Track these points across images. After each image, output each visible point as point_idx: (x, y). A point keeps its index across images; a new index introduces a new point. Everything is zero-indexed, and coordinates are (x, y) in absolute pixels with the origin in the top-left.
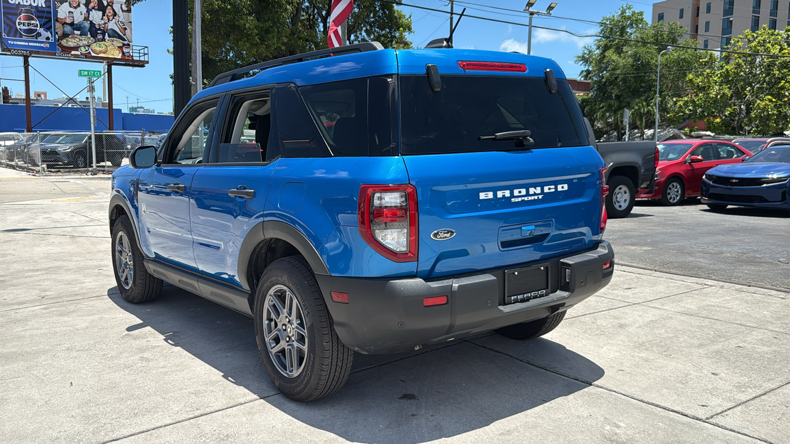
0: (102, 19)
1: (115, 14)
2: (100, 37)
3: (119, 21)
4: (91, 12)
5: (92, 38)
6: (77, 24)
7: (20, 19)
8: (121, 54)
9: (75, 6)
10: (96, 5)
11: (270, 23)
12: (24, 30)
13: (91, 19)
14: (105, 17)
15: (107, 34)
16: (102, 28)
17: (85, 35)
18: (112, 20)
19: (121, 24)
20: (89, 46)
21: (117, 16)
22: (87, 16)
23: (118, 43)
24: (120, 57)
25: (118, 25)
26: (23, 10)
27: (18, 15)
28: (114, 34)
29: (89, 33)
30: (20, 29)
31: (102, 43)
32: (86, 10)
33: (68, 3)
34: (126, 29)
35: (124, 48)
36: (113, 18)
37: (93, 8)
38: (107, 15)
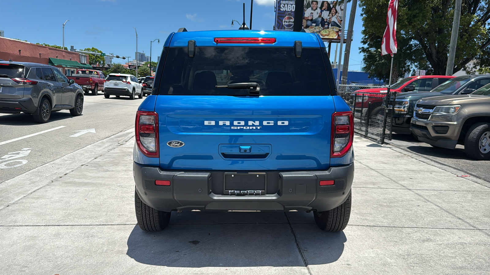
0: (329, 16)
1: (336, 12)
2: (326, 26)
3: (338, 16)
4: (323, 12)
5: (322, 28)
6: (314, 20)
7: (285, 19)
8: (337, 36)
9: (314, 9)
10: (326, 8)
11: (417, 11)
12: (287, 25)
13: (322, 16)
14: (331, 15)
15: (330, 24)
16: (328, 21)
17: (318, 26)
18: (334, 16)
19: (339, 18)
20: (319, 32)
21: (337, 13)
22: (320, 14)
23: (336, 29)
24: (336, 38)
25: (338, 19)
26: (287, 14)
27: (284, 17)
28: (335, 24)
29: (320, 25)
30: (285, 25)
31: (327, 30)
32: (320, 11)
33: (311, 8)
34: (342, 20)
35: (339, 32)
36: (335, 15)
37: (324, 9)
38: (332, 13)
